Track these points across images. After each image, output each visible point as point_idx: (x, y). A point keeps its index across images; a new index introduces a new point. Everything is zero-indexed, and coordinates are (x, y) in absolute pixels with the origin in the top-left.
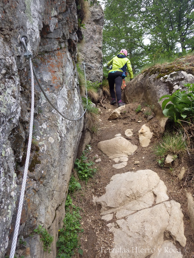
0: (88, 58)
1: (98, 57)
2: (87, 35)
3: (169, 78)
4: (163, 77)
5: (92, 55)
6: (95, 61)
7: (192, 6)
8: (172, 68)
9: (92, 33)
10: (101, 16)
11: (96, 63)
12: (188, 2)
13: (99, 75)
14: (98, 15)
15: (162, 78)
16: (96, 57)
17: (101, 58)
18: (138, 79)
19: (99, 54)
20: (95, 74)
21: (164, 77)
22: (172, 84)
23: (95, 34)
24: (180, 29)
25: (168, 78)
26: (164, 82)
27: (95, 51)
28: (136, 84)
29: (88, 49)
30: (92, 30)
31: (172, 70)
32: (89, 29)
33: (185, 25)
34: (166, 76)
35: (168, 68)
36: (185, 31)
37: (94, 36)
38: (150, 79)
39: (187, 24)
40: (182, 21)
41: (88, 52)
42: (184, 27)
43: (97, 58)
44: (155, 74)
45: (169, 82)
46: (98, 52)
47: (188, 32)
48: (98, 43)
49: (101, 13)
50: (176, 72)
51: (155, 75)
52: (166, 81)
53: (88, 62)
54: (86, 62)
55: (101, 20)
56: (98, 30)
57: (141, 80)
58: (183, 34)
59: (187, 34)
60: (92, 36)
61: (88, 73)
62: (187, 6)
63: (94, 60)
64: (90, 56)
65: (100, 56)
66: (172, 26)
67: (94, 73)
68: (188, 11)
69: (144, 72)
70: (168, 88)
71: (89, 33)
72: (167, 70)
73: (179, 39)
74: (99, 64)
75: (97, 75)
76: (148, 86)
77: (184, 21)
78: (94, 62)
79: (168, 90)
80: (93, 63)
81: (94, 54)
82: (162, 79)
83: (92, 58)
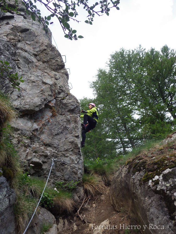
0: (60, 152)
1: (74, 148)
2: (60, 126)
3: (162, 182)
4: (152, 179)
5: (66, 147)
6: (71, 153)
7: (169, 82)
8: (162, 161)
9: (65, 123)
10: (76, 106)
11: (71, 156)
12: (164, 80)
13: (75, 171)
14: (72, 105)
15: (150, 181)
16: (71, 148)
17: (78, 148)
18: (122, 175)
19: (75, 145)
20: (69, 171)
21: (154, 179)
22: (171, 196)
23: (70, 123)
24: (165, 101)
25: (160, 182)
26: (156, 192)
27: (70, 142)
28: (121, 182)
29: (61, 142)
30: (66, 120)
31: (163, 165)
32: (62, 120)
33: (168, 97)
34: (157, 177)
35: (157, 163)
36: (171, 102)
37: (68, 126)
38: (134, 179)
39: (170, 96)
40: (165, 95)
41: (61, 145)
42: (169, 99)
43: (73, 150)
44: (139, 170)
45: (163, 190)
46: (73, 142)
47: (173, 102)
48: (74, 133)
49: (76, 103)
50: (170, 170)
51: (140, 173)
52: (158, 189)
53: (61, 156)
54: (58, 157)
55: (76, 109)
56: (73, 119)
57: (125, 176)
58: (169, 104)
59: (174, 104)
60: (66, 127)
61: (61, 171)
62: (165, 83)
63: (69, 152)
64: (63, 149)
65: (76, 146)
66: (156, 100)
67: (69, 169)
68: (167, 86)
69: (128, 164)
70: (165, 205)
71: (62, 124)
72: (156, 166)
73: (167, 109)
74: (75, 156)
75: (73, 171)
76: (134, 193)
77: (167, 95)
78: (68, 155)
79: (166, 209)
80: (67, 157)
81: (68, 145)
82: (150, 183)
83: (67, 150)
